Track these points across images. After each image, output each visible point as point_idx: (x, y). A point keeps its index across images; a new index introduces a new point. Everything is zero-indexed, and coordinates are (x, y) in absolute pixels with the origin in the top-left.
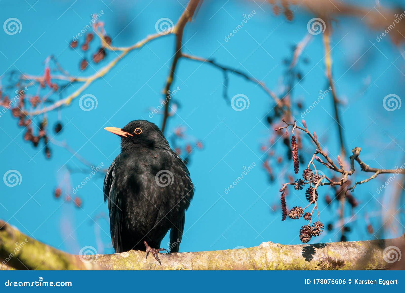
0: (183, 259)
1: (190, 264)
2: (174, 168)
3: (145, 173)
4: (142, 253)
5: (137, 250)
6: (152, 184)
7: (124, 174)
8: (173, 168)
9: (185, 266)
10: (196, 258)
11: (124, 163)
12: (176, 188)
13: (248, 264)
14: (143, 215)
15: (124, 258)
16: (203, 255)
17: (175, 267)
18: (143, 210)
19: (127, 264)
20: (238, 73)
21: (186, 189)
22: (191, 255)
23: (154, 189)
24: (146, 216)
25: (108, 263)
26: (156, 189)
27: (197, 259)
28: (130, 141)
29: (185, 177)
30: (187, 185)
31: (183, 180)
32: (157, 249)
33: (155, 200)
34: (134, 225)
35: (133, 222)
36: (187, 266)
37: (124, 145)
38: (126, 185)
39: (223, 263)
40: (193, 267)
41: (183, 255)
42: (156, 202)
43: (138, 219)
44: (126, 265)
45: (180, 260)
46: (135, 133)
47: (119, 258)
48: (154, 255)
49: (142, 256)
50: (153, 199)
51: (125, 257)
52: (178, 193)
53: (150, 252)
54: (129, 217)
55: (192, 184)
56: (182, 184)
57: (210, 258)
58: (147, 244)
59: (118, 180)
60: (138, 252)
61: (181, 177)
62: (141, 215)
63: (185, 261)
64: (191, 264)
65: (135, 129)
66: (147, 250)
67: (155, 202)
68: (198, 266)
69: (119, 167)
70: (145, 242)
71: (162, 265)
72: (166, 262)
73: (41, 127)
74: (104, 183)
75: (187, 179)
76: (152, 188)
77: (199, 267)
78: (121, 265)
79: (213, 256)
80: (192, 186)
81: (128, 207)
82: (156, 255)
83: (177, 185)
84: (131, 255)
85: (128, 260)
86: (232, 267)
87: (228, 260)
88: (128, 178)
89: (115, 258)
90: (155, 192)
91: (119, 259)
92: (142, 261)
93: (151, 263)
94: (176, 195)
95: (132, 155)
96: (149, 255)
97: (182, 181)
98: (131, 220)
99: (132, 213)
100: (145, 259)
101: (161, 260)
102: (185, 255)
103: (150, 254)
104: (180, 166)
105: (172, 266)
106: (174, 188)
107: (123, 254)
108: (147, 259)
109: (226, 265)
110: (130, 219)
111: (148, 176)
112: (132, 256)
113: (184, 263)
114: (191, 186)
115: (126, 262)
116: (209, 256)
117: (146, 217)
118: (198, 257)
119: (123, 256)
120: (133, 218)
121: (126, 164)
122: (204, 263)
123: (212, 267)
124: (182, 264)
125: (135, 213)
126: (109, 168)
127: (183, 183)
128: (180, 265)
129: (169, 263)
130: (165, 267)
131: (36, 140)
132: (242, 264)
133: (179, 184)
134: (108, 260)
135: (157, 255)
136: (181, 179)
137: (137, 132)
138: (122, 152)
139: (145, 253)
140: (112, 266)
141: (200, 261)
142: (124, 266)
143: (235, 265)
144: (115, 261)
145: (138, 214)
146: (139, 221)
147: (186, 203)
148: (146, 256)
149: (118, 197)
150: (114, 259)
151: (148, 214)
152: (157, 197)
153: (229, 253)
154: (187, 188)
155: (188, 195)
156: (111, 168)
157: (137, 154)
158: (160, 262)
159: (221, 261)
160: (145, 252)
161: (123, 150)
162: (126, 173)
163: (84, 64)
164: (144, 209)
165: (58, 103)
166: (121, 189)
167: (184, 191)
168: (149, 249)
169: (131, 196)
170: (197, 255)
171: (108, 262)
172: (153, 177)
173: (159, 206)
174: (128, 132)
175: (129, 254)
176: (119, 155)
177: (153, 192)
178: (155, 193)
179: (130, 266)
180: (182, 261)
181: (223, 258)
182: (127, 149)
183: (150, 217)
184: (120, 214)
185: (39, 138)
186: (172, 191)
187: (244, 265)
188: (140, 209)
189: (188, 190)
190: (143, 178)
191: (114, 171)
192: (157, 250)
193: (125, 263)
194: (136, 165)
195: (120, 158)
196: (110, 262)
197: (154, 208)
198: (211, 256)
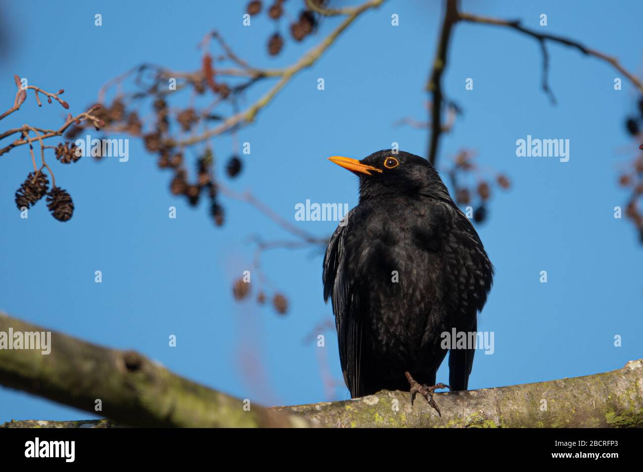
0: (481, 401)
1: (495, 411)
2: (455, 235)
3: (402, 244)
4: (403, 395)
5: (394, 390)
6: (414, 265)
7: (362, 246)
8: (453, 234)
9: (485, 415)
10: (505, 399)
11: (362, 226)
12: (459, 271)
13: (603, 403)
14: (400, 323)
15: (369, 406)
16: (519, 392)
17: (466, 418)
18: (401, 314)
19: (376, 417)
20: (566, 43)
21: (478, 272)
22: (497, 393)
23: (418, 274)
24: (406, 324)
25: (340, 417)
26: (422, 273)
27: (508, 400)
28: (378, 181)
29: (476, 250)
30: (480, 266)
31: (471, 256)
32: (431, 386)
33: (421, 294)
34: (384, 342)
35: (383, 338)
36: (489, 414)
37: (367, 190)
38: (366, 268)
39: (557, 405)
40: (500, 416)
41: (481, 393)
42: (423, 298)
43: (391, 330)
44: (374, 420)
45: (476, 404)
46: (386, 166)
47: (360, 406)
48: (426, 397)
49: (404, 401)
50: (418, 294)
51: (371, 404)
52: (463, 280)
53: (418, 392)
54: (374, 327)
55: (489, 263)
56: (470, 263)
57: (532, 396)
58: (411, 378)
59: (351, 258)
60: (395, 395)
61: (468, 250)
62: (396, 322)
63: (484, 405)
64: (497, 411)
65: (385, 159)
66: (411, 390)
67: (421, 298)
68: (509, 413)
69: (351, 232)
70: (408, 374)
71: (442, 415)
72: (449, 409)
73: (203, 166)
74: (324, 266)
75: (481, 254)
76: (415, 272)
77: (511, 415)
78: (364, 420)
79: (537, 393)
80: (489, 266)
81: (371, 310)
82: (429, 397)
83: (462, 266)
84: (383, 399)
85: (377, 409)
86: (575, 411)
87: (566, 398)
88: (369, 253)
89: (352, 407)
90: (420, 280)
91: (361, 408)
92: (404, 409)
93: (421, 413)
94: (460, 283)
95: (379, 209)
96: (416, 397)
97: (470, 258)
98: (379, 334)
99: (380, 319)
100: (409, 406)
101: (439, 406)
102: (484, 394)
103: (419, 397)
104: (467, 231)
105: (460, 415)
106: (456, 273)
107: (368, 399)
108: (413, 405)
109: (562, 407)
110: (378, 330)
111: (406, 250)
112: (384, 402)
113: (483, 409)
114: (487, 266)
115: (374, 413)
116: (530, 393)
117: (407, 327)
118: (509, 397)
119: (367, 404)
120: (382, 330)
121: (366, 227)
122: (520, 407)
123: (536, 413)
124: (481, 411)
125: (385, 320)
126: (333, 237)
127: (473, 262)
128: (475, 414)
129: (455, 411)
130: (447, 418)
131: (193, 192)
132: (593, 404)
133: (465, 263)
134: (340, 412)
135: (432, 396)
136: (468, 255)
137: (388, 164)
138: (360, 204)
139: (409, 395)
140: (349, 423)
141: (512, 402)
142: (371, 422)
143: (580, 407)
144: (352, 413)
145: (391, 321)
146: (394, 335)
147: (478, 297)
148: (410, 399)
149: (352, 290)
150: (352, 409)
151: (409, 320)
152: (424, 288)
153: (566, 384)
154: (479, 270)
155: (482, 283)
156: (336, 235)
157: (387, 208)
158: (438, 411)
159: (553, 401)
160: (409, 393)
161: (362, 199)
162: (365, 242)
163: (275, 45)
164: (402, 311)
165: (231, 120)
166: (357, 275)
167: (474, 276)
168: (416, 386)
169: (376, 287)
170: (507, 393)
171: (341, 415)
172: (417, 252)
173: (429, 306)
174: (372, 166)
175: (379, 399)
176: (353, 209)
177: (417, 280)
178: (422, 281)
179: (380, 421)
180: (479, 406)
181: (555, 395)
182: (370, 197)
183: (414, 325)
184: (356, 323)
185: (200, 188)
186: (453, 278)
187: (596, 406)
188: (394, 312)
189: (482, 274)
190: (398, 254)
191: (342, 243)
192: (430, 388)
193: (372, 415)
194: (384, 228)
195: (355, 216)
196: (345, 415)
197: (421, 310)
198: (533, 393)
